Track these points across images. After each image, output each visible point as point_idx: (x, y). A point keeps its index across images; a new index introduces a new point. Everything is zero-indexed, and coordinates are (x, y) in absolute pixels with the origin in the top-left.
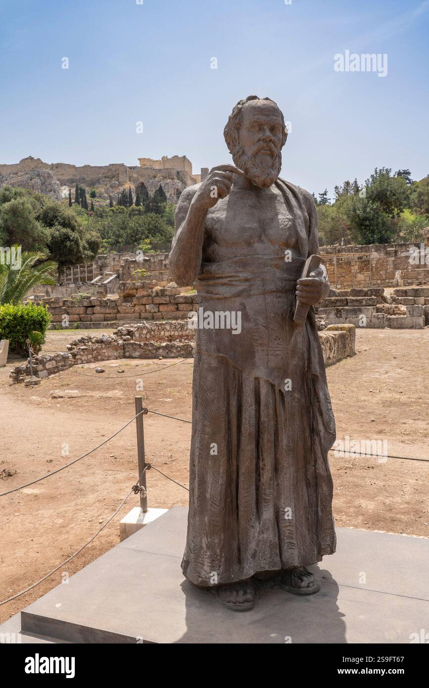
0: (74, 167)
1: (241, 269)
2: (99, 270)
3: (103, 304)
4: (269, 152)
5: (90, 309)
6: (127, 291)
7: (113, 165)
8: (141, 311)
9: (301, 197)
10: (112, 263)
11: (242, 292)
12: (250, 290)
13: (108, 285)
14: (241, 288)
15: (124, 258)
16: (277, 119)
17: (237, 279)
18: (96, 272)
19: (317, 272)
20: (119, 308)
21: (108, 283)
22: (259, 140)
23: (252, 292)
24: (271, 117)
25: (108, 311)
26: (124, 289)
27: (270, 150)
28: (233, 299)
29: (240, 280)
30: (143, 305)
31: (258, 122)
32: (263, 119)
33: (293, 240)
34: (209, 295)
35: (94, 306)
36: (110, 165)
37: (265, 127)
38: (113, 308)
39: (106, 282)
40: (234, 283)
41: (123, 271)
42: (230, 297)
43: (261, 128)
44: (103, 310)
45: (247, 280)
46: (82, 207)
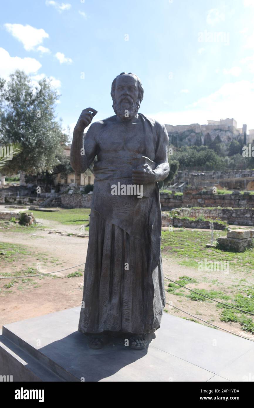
0: (172, 126)
1: (110, 165)
2: (177, 179)
3: (175, 197)
5: (167, 200)
6: (187, 191)
7: (192, 124)
8: (195, 202)
10: (185, 176)
11: (109, 177)
12: (114, 176)
14: (109, 175)
15: (191, 174)
17: (107, 170)
18: (176, 181)
20: (183, 200)
21: (182, 187)
23: (115, 177)
25: (177, 201)
26: (186, 190)
27: (128, 100)
28: (105, 181)
29: (109, 171)
30: (195, 199)
33: (142, 149)
35: (170, 199)
36: (191, 124)
37: (125, 88)
38: (179, 200)
39: (180, 186)
40: (106, 172)
41: (190, 180)
42: (104, 180)
44: (174, 201)
45: (113, 171)
46: (175, 146)
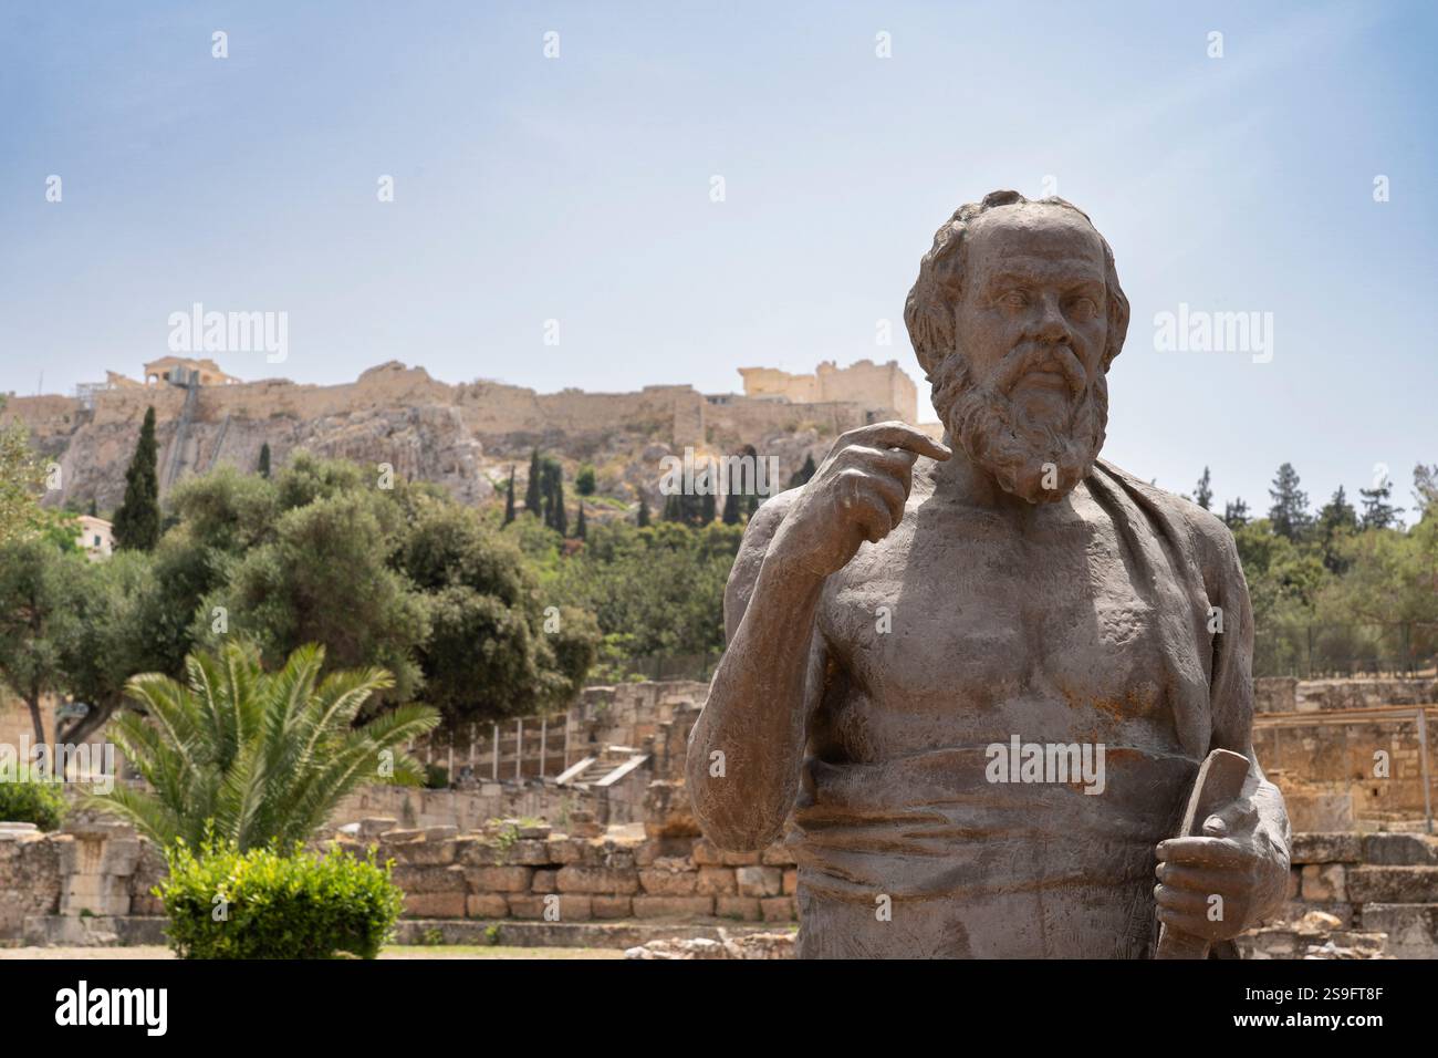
0: (530, 394)
1: (951, 793)
2: (585, 737)
3: (591, 861)
4: (1056, 380)
5: (543, 875)
6: (673, 818)
7: (656, 389)
8: (720, 889)
9: (1182, 534)
10: (632, 717)
11: (954, 877)
12: (986, 874)
13: (612, 793)
14: (950, 863)
15: (672, 700)
16: (1085, 269)
17: (939, 828)
18: (577, 746)
19: (1232, 818)
20: (644, 876)
21: (616, 784)
22: (1022, 338)
23: (993, 882)
24: (1066, 262)
25: (604, 885)
26: (663, 808)
27: (1062, 371)
28: (921, 906)
29: (947, 835)
30: (725, 866)
31: (1020, 279)
32: (1033, 267)
33: (1151, 690)
34: (836, 885)
35: (557, 866)
36: (647, 389)
37: (1044, 296)
38: (623, 874)
39: (606, 781)
40: (927, 843)
41: (667, 742)
42: (909, 899)
43: (1028, 298)
44: (587, 881)
45: (973, 835)
46: (549, 523)
